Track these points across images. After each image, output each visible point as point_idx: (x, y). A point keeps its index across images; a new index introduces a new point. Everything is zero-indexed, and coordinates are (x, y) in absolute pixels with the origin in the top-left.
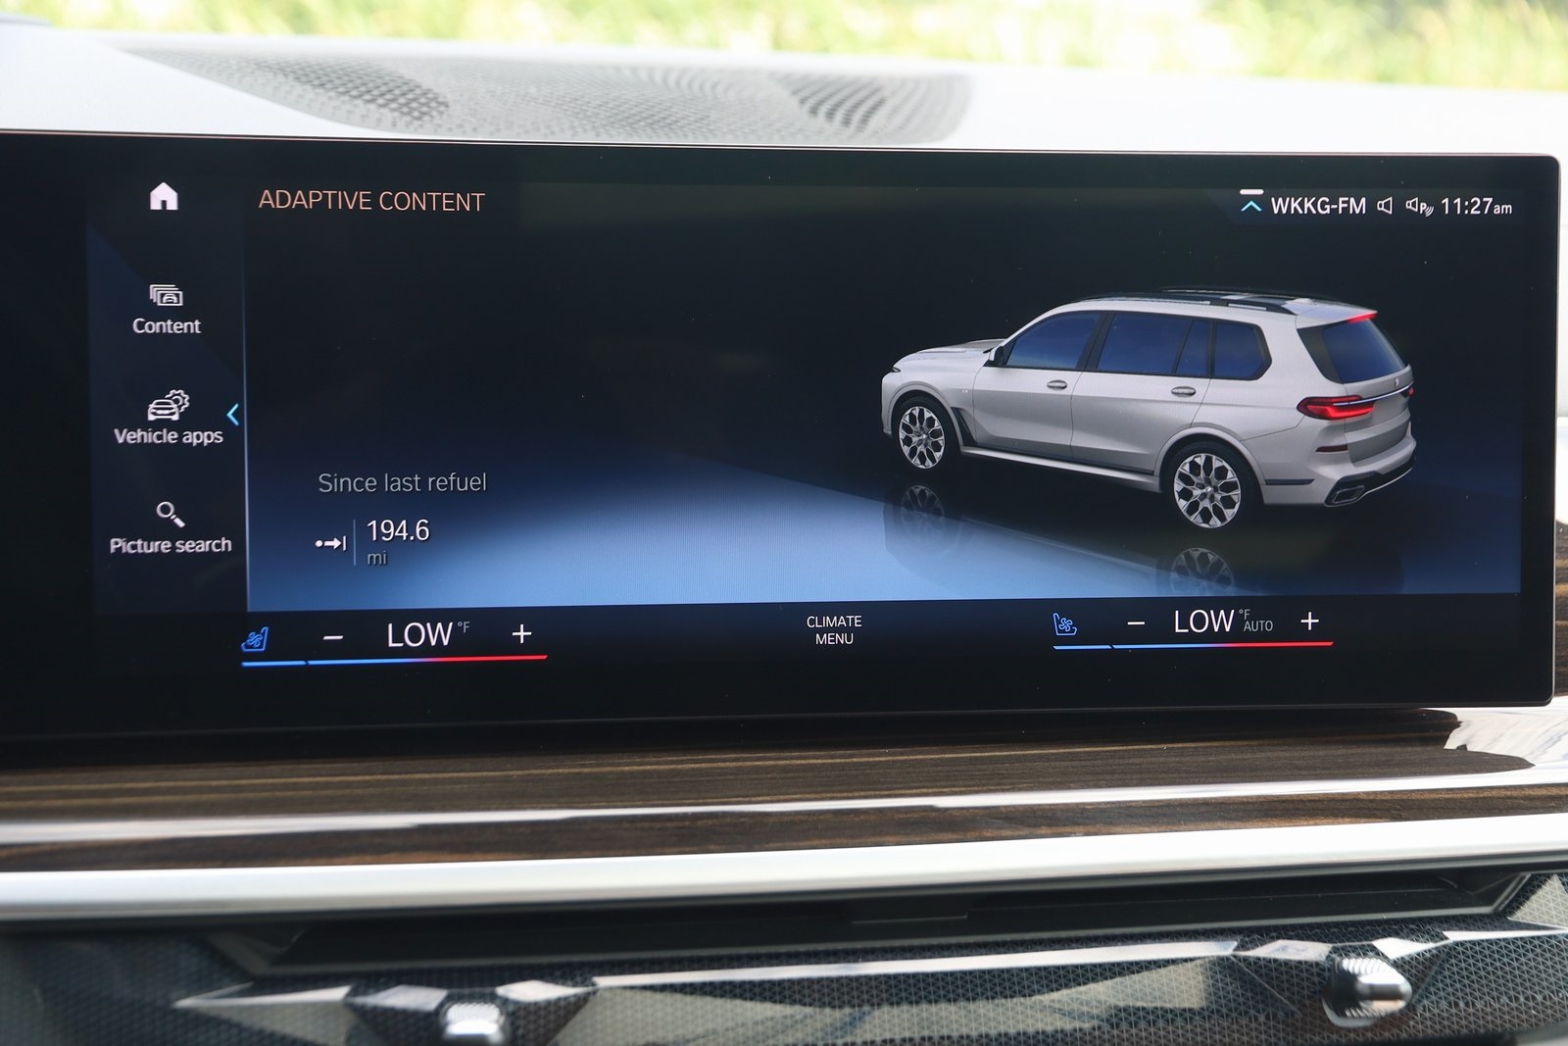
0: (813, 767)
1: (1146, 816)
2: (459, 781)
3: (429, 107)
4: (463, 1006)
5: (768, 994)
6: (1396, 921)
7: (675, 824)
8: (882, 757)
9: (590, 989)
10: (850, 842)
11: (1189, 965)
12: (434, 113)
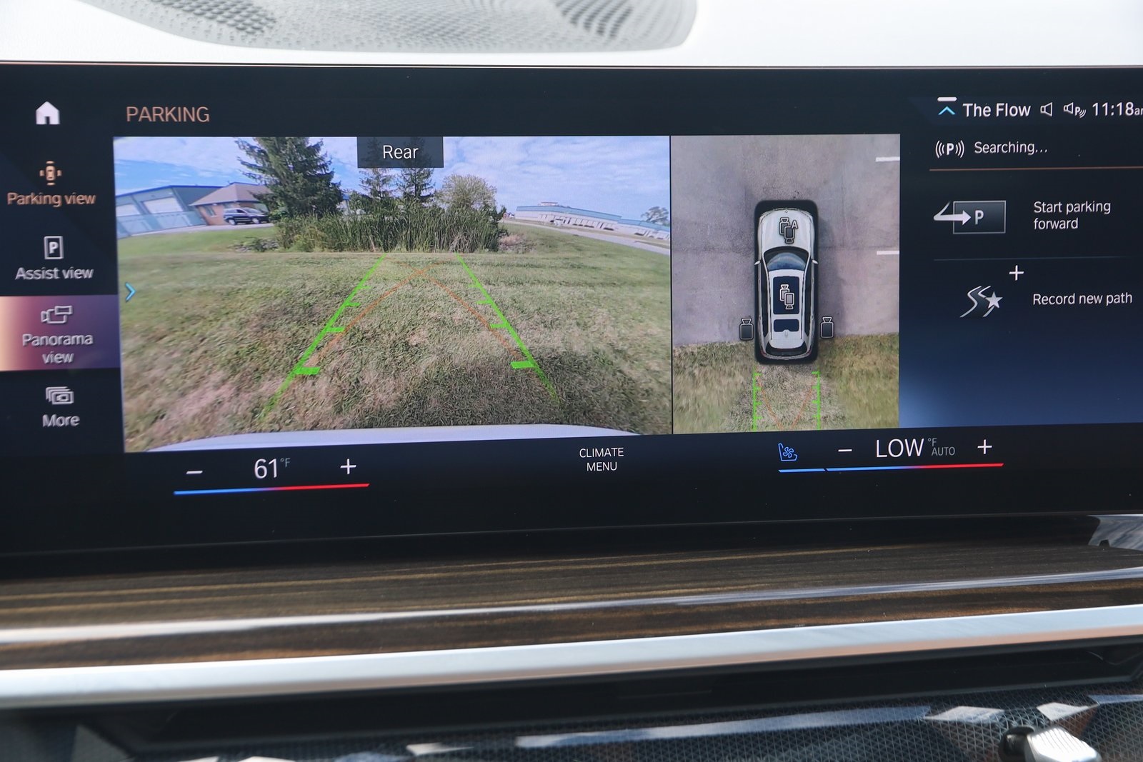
2: (299, 588)
3: (261, 23)
6: (1055, 689)
12: (265, 28)
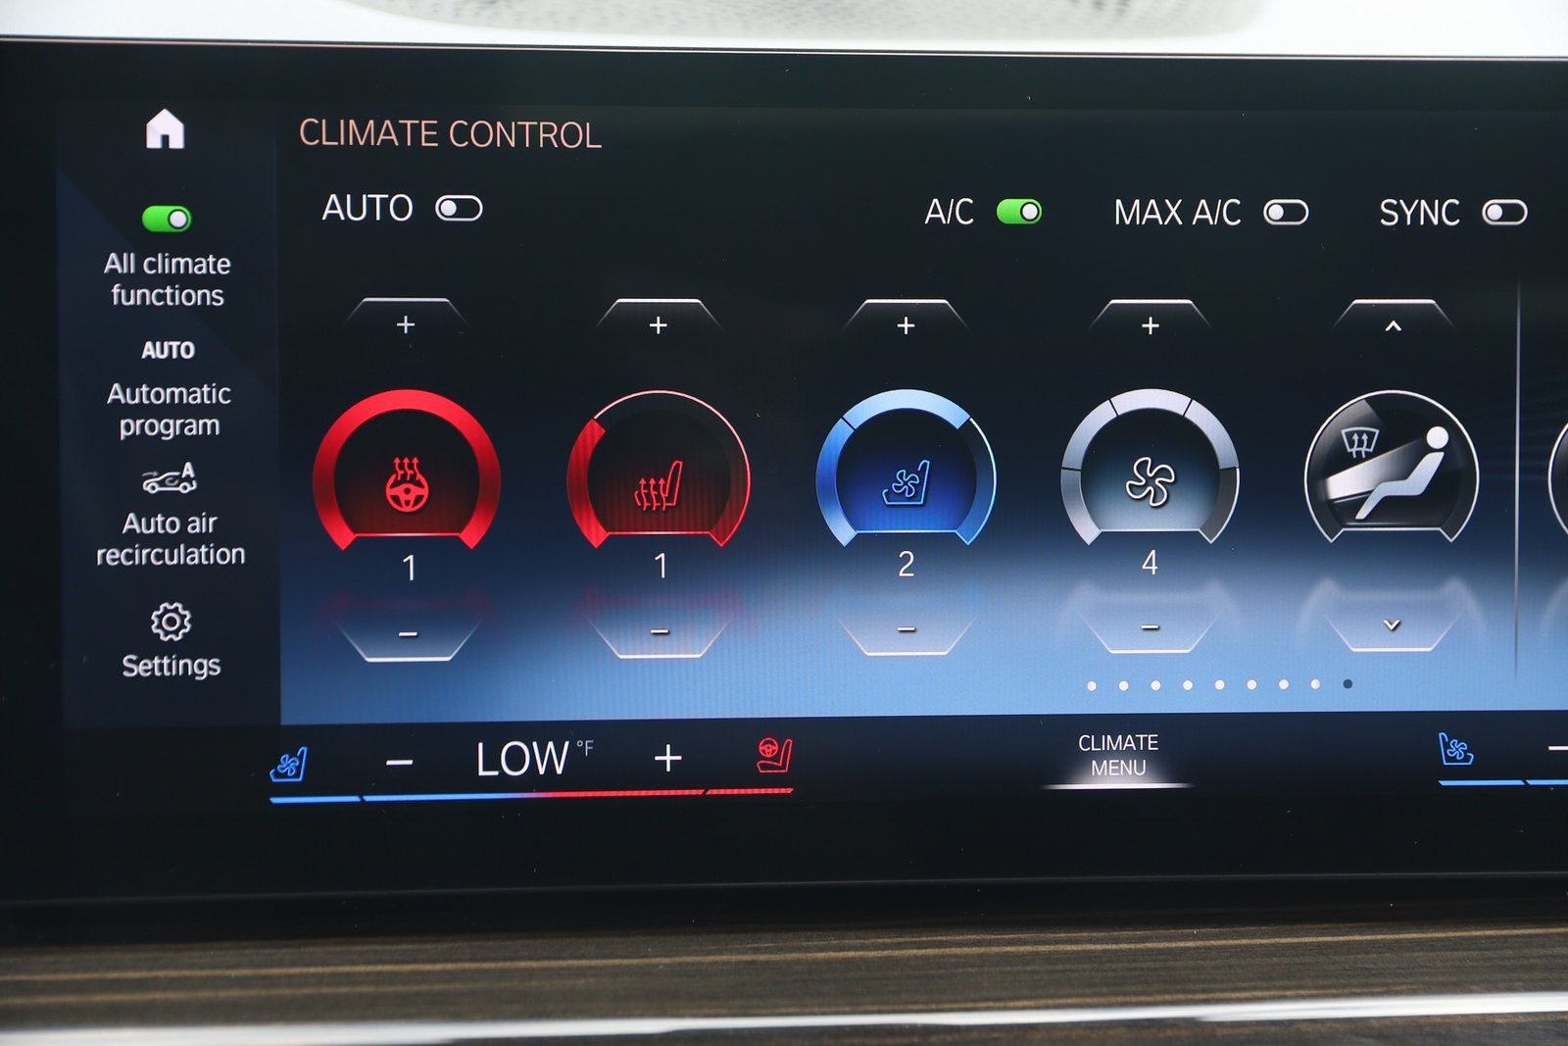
0: (1090, 956)
2: (581, 972)
8: (1188, 941)
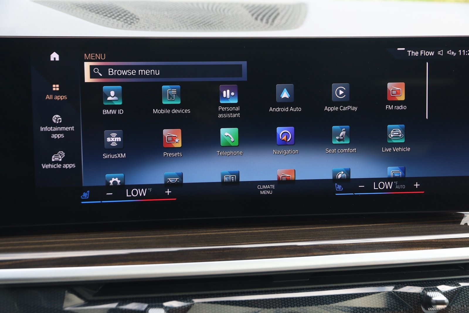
0: (260, 233)
1: (365, 248)
2: (149, 239)
3: (133, 20)
4: (153, 309)
5: (247, 304)
6: (444, 280)
7: (218, 252)
8: (281, 229)
9: (192, 303)
10: (272, 257)
11: (379, 294)
12: (135, 22)
